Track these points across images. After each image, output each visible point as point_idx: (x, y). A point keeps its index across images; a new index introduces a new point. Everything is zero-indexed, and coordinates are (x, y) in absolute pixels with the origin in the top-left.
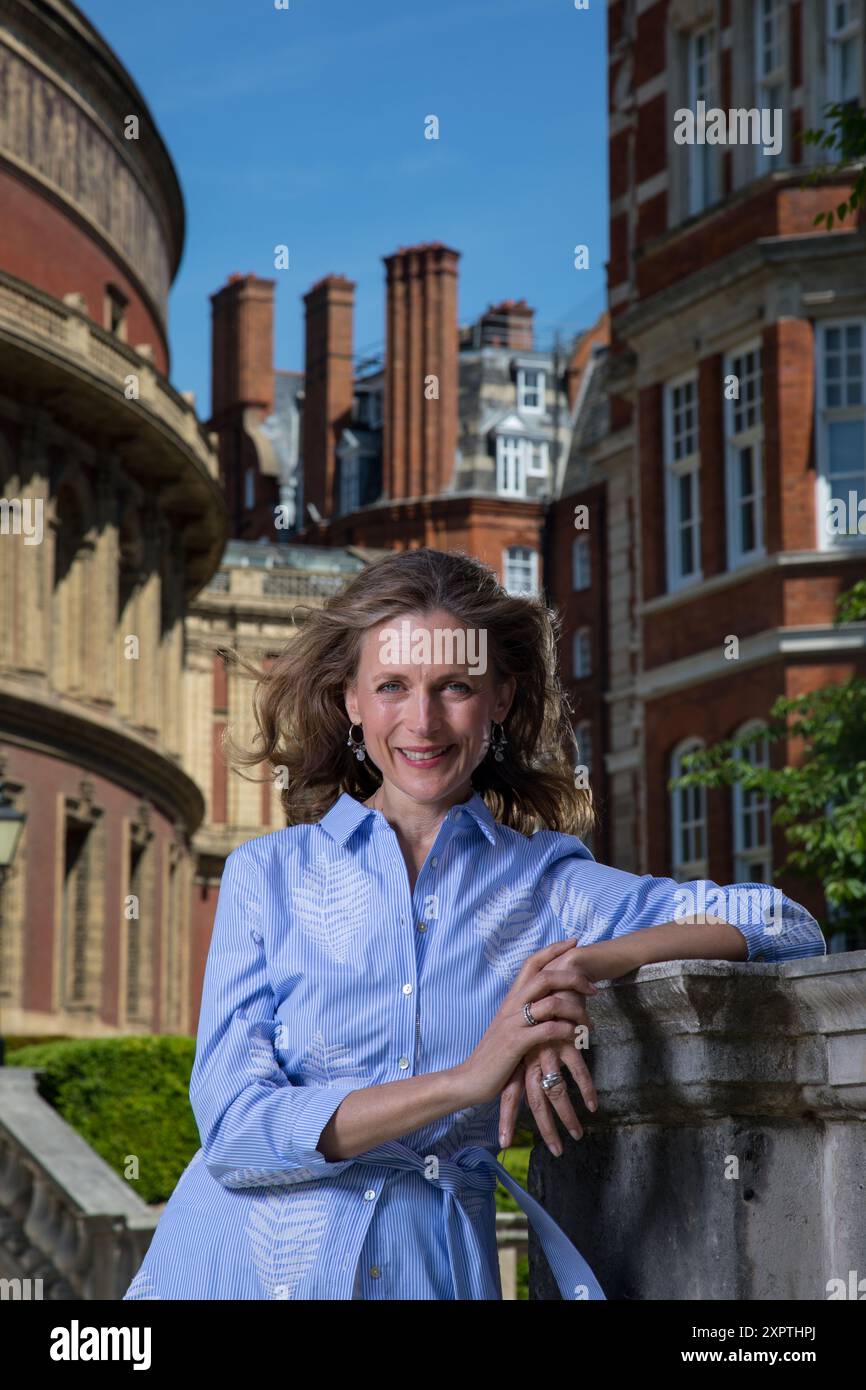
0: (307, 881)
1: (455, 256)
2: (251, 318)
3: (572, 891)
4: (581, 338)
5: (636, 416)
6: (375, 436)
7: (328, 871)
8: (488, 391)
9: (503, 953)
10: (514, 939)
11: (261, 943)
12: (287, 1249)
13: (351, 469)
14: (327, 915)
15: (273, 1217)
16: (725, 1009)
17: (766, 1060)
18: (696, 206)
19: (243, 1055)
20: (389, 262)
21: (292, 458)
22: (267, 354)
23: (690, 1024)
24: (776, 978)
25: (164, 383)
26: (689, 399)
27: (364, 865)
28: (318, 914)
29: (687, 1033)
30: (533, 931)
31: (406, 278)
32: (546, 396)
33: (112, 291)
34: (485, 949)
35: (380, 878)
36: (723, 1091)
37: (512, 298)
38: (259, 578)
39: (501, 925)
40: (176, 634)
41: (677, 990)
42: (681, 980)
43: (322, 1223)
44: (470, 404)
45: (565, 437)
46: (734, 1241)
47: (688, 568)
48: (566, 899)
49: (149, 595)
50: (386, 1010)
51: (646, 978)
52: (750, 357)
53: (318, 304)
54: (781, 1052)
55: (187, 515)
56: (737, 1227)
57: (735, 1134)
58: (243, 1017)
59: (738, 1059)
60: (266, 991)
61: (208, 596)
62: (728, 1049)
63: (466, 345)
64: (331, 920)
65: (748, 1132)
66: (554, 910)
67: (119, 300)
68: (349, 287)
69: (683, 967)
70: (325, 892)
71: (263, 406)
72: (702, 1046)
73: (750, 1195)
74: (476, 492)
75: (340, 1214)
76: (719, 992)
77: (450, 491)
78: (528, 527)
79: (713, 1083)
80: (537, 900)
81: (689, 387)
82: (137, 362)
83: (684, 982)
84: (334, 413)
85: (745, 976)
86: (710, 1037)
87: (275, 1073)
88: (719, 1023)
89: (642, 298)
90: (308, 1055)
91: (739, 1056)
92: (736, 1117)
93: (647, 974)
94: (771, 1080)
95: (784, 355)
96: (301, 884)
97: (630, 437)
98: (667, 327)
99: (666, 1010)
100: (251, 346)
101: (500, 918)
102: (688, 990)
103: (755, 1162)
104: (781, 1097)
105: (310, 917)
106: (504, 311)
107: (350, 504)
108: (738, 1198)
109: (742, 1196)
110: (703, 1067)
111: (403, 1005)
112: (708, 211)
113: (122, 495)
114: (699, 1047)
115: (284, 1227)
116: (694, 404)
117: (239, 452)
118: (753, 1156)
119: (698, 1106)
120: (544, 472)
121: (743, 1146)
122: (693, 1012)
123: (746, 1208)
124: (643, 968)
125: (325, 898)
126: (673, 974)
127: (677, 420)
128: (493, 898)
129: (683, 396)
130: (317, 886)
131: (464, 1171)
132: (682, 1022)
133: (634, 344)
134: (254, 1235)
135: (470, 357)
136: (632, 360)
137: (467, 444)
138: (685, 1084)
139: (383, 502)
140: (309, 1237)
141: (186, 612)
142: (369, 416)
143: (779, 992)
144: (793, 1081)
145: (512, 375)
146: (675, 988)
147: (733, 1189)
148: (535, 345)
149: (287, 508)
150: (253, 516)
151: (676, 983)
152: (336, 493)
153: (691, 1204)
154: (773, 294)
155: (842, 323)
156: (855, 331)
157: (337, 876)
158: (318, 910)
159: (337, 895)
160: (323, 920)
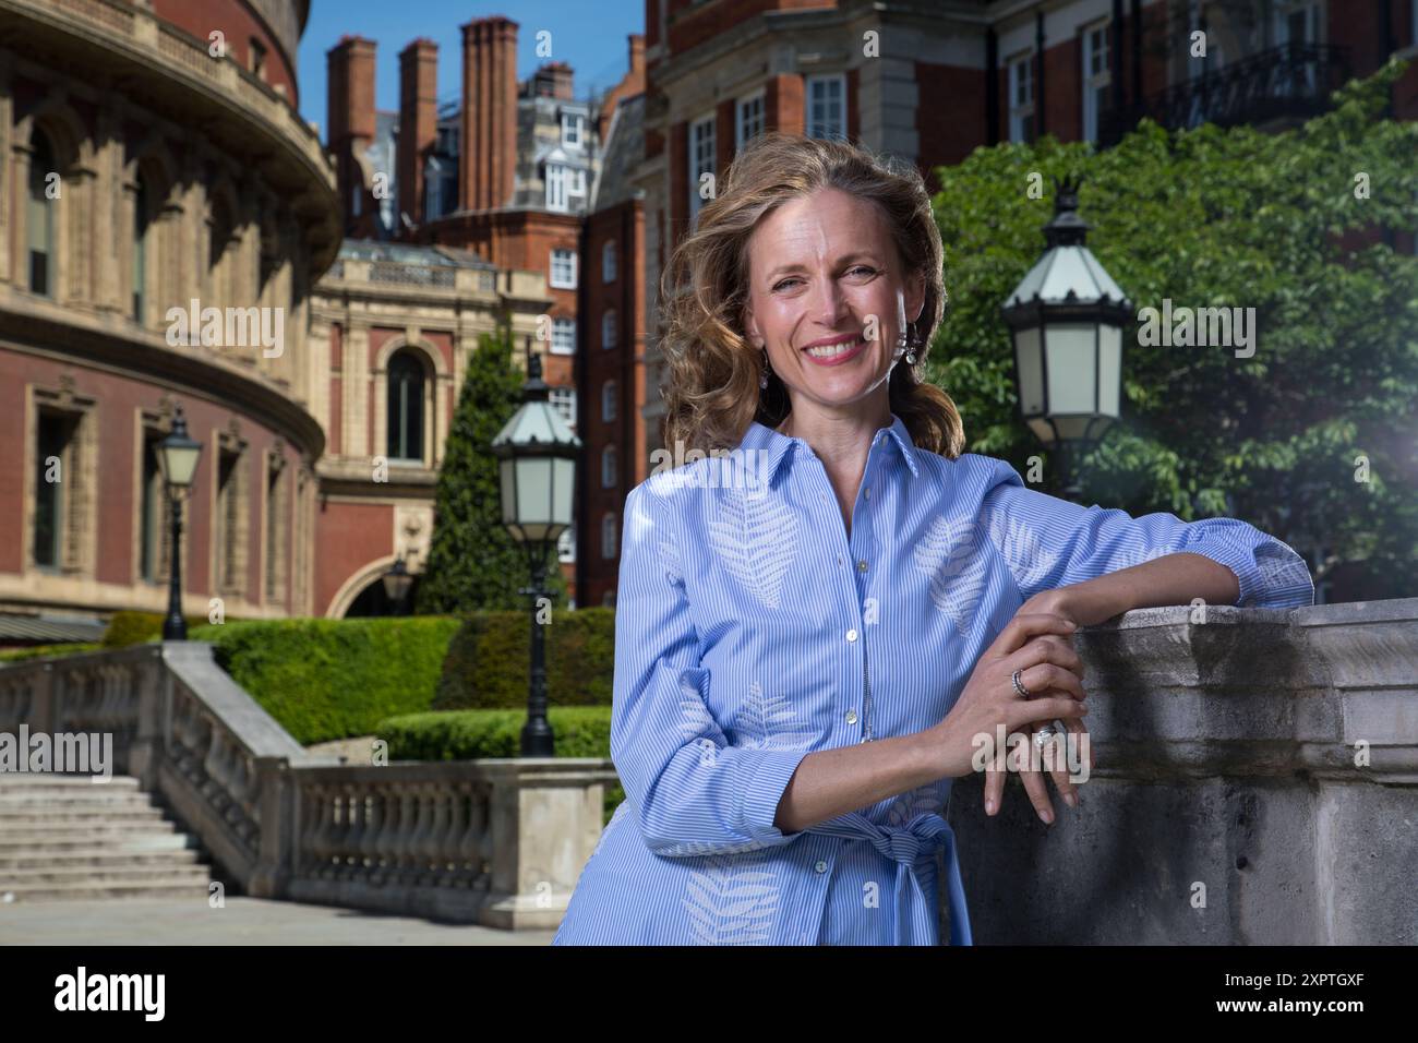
0: (724, 514)
1: (516, 27)
2: (358, 70)
3: (1013, 521)
4: (610, 92)
5: (668, 146)
6: (453, 162)
7: (745, 505)
8: (540, 130)
9: (949, 592)
10: (957, 577)
11: (681, 584)
12: (733, 926)
13: (435, 187)
14: (751, 552)
15: (716, 891)
16: (1226, 660)
17: (1265, 716)
19: (672, 711)
20: (464, 29)
21: (389, 177)
22: (370, 98)
23: (1187, 676)
24: (1286, 626)
25: (295, 115)
26: (709, 134)
28: (740, 551)
29: (1179, 686)
30: (976, 567)
31: (478, 43)
32: (583, 135)
33: (255, 44)
34: (930, 588)
35: (807, 512)
36: (1219, 751)
37: (557, 61)
38: (366, 268)
39: (946, 561)
40: (303, 309)
41: (1177, 639)
42: (1186, 629)
43: (773, 899)
44: (526, 141)
45: (598, 167)
46: (1228, 913)
48: (1007, 531)
49: (284, 277)
50: (830, 659)
51: (1134, 625)
52: (756, 103)
53: (410, 60)
54: (1280, 707)
55: (312, 218)
56: (1230, 899)
57: (1227, 797)
58: (668, 665)
59: (1236, 715)
60: (689, 640)
61: (327, 281)
62: (1226, 703)
63: (523, 95)
64: (755, 557)
65: (1239, 794)
66: (995, 543)
67: (260, 50)
68: (434, 48)
69: (1191, 614)
70: (745, 526)
71: (367, 137)
72: (1199, 701)
73: (1243, 864)
74: (531, 206)
75: (792, 888)
76: (1225, 642)
77: (511, 205)
78: (570, 234)
79: (1210, 742)
80: (978, 535)
81: (709, 125)
82: (274, 98)
83: (1190, 631)
84: (422, 144)
85: (1253, 623)
86: (1207, 690)
88: (1218, 676)
89: (674, 55)
90: (744, 709)
91: (1238, 712)
92: (1227, 777)
93: (1135, 619)
94: (1270, 737)
95: (782, 101)
96: (718, 518)
97: (664, 162)
98: (693, 78)
99: (1152, 660)
100: (358, 91)
101: (944, 553)
102: (1192, 639)
103: (1248, 826)
104: (1278, 757)
105: (731, 554)
106: (551, 70)
107: (434, 212)
108: (1231, 868)
109: (1235, 864)
110: (1198, 725)
111: (848, 653)
113: (262, 202)
114: (1194, 701)
115: (728, 901)
116: (713, 138)
117: (351, 173)
118: (1246, 820)
119: (1184, 764)
120: (581, 192)
121: (1235, 810)
122: (1192, 664)
123: (1240, 878)
125: (747, 532)
126: (1175, 621)
127: (700, 150)
129: (704, 131)
130: (736, 520)
131: (920, 841)
132: (1173, 674)
133: (667, 91)
134: (693, 909)
135: (526, 104)
136: (666, 103)
137: (524, 170)
138: (1172, 742)
139: (459, 213)
140: (758, 914)
141: (311, 293)
142: (449, 146)
143: (1288, 641)
144: (1293, 739)
145: (558, 118)
146: (1175, 637)
147: (1225, 857)
148: (575, 96)
149: (387, 217)
150: (360, 221)
151: (1177, 631)
152: (424, 204)
153: (1165, 869)
154: (774, 55)
155: (826, 78)
156: (835, 85)
157: (757, 510)
158: (738, 545)
159: (757, 529)
160: (746, 557)
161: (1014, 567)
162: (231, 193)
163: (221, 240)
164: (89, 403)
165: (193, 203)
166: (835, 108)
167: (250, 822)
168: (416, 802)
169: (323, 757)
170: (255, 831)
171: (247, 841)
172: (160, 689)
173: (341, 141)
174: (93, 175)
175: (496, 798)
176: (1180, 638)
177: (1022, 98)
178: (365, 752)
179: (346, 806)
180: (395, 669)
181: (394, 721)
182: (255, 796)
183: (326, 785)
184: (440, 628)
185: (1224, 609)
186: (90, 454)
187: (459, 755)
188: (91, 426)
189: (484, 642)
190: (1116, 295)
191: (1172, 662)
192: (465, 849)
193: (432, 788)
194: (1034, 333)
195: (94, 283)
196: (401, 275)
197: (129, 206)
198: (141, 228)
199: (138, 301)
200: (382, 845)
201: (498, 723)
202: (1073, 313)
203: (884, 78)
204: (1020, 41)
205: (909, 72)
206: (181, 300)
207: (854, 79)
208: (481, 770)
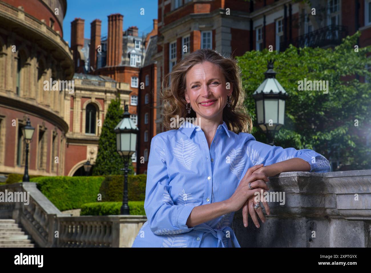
0: (177, 146)
1: (123, 17)
2: (79, 27)
3: (253, 150)
4: (148, 35)
5: (163, 49)
6: (105, 54)
7: (183, 143)
8: (129, 44)
9: (235, 168)
10: (237, 164)
11: (165, 163)
13: (100, 59)
14: (184, 156)
15: (170, 244)
16: (307, 186)
17: (317, 201)
18: (177, 6)
19: (161, 196)
20: (109, 17)
21: (87, 57)
22: (83, 35)
23: (297, 190)
24: (322, 177)
25: (62, 39)
27: (194, 141)
28: (181, 155)
29: (294, 193)
31: (112, 20)
32: (141, 46)
33: (51, 19)
35: (199, 145)
36: (305, 210)
37: (134, 26)
38: (81, 81)
39: (234, 160)
40: (63, 92)
41: (294, 180)
42: (296, 177)
44: (125, 47)
45: (144, 55)
48: (251, 152)
50: (203, 184)
51: (283, 176)
52: (188, 38)
53: (94, 25)
54: (321, 199)
55: (66, 67)
57: (307, 222)
58: (161, 184)
60: (166, 177)
62: (307, 198)
63: (124, 35)
64: (185, 157)
65: (310, 222)
66: (248, 155)
67: (53, 21)
68: (100, 22)
69: (297, 174)
70: (183, 149)
71: (82, 46)
72: (299, 197)
73: (311, 240)
74: (126, 65)
75: (190, 244)
76: (306, 181)
77: (121, 65)
78: (136, 73)
79: (302, 208)
80: (243, 153)
81: (175, 44)
82: (56, 34)
84: (96, 48)
85: (314, 177)
86: (302, 194)
87: (170, 201)
88: (305, 190)
89: (165, 25)
91: (310, 200)
92: (307, 217)
93: (283, 175)
94: (318, 207)
95: (195, 38)
96: (176, 147)
97: (162, 54)
98: (171, 31)
99: (287, 186)
100: (79, 33)
101: (234, 158)
102: (298, 180)
104: (320, 212)
105: (179, 156)
106: (132, 28)
107: (100, 66)
108: (307, 241)
109: (308, 240)
110: (299, 203)
111: (208, 183)
112: (179, 8)
113: (52, 63)
114: (298, 197)
116: (176, 47)
117: (77, 55)
118: (311, 228)
119: (296, 214)
120: (140, 61)
121: (309, 226)
122: (298, 187)
123: (310, 243)
124: (282, 173)
125: (183, 151)
126: (293, 175)
127: (172, 51)
128: (230, 152)
129: (174, 46)
130: (180, 147)
132: (293, 190)
133: (164, 34)
135: (125, 37)
136: (163, 38)
137: (124, 55)
138: (292, 207)
139: (106, 67)
142: (104, 49)
143: (323, 181)
144: (324, 207)
145: (134, 41)
146: (293, 180)
147: (306, 238)
148: (138, 36)
149: (87, 67)
150: (79, 68)
151: (294, 178)
152: (97, 64)
153: (290, 241)
154: (193, 25)
155: (207, 32)
156: (209, 34)
157: (186, 145)
158: (181, 154)
159: (186, 150)
160: (183, 157)
161: (253, 161)
162: (44, 60)
163: (41, 73)
164: (4, 117)
165: (34, 63)
166: (209, 40)
167: (45, 232)
168: (91, 227)
169: (66, 214)
170: (47, 235)
171: (44, 237)
173: (74, 47)
174: (6, 55)
175: (113, 226)
176: (295, 180)
177: (259, 38)
178: (77, 213)
179: (72, 228)
180: (86, 190)
181: (86, 205)
182: (47, 225)
183: (67, 222)
184: (99, 179)
185: (306, 173)
186: (4, 131)
187: (103, 214)
188: (4, 123)
189: (111, 183)
190: (284, 91)
191: (293, 186)
192: (105, 240)
193: (96, 223)
194: (261, 101)
195: (6, 84)
196: (90, 83)
197: (16, 63)
198: (19, 69)
199: (18, 88)
200: (82, 239)
201: (114, 205)
202: (272, 96)
203: (222, 32)
204: (259, 23)
205: (229, 30)
206: (30, 89)
207: (214, 32)
208: (109, 218)
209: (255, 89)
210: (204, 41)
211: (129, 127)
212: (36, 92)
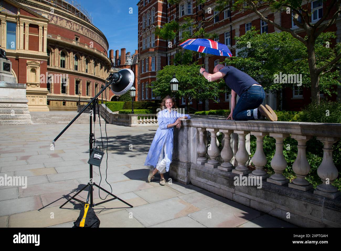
1: (126, 49)
2: (112, 52)
4: (133, 55)
5: (140, 62)
6: (120, 61)
8: (127, 58)
13: (118, 62)
18: (144, 49)
20: (121, 49)
21: (114, 62)
22: (113, 55)
25: (107, 57)
31: (122, 50)
32: (131, 58)
33: (104, 51)
37: (129, 52)
38: (113, 70)
40: (108, 73)
44: (126, 59)
45: (132, 61)
47: (143, 72)
49: (106, 71)
52: (147, 59)
53: (116, 52)
55: (109, 66)
61: (110, 71)
62: (187, 123)
63: (126, 55)
65: (187, 127)
67: (105, 52)
68: (119, 51)
71: (113, 58)
74: (127, 64)
77: (125, 64)
78: (130, 67)
82: (106, 56)
84: (117, 59)
89: (141, 54)
95: (150, 59)
98: (142, 56)
100: (112, 54)
106: (128, 53)
107: (118, 65)
112: (145, 49)
113: (105, 65)
116: (144, 61)
117: (111, 61)
120: (131, 63)
123: (188, 131)
135: (126, 56)
136: (140, 58)
137: (126, 61)
138: (184, 125)
139: (121, 65)
141: (108, 72)
142: (120, 59)
143: (190, 121)
144: (190, 125)
145: (129, 57)
148: (130, 55)
149: (114, 65)
150: (112, 66)
152: (117, 64)
154: (149, 55)
155: (153, 57)
156: (154, 58)
162: (102, 64)
163: (101, 68)
164: (91, 82)
165: (99, 65)
166: (154, 59)
167: (109, 118)
168: (123, 117)
169: (114, 113)
170: (110, 119)
171: (109, 119)
172: (101, 107)
173: (110, 59)
174: (91, 63)
175: (129, 117)
176: (185, 121)
177: (169, 59)
178: (117, 113)
179: (117, 117)
180: (119, 106)
181: (120, 110)
182: (109, 116)
183: (115, 115)
184: (123, 102)
186: (91, 86)
187: (126, 113)
188: (91, 84)
189: (127, 104)
190: (178, 82)
192: (127, 121)
193: (124, 115)
194: (172, 84)
195: (91, 72)
196: (116, 70)
197: (94, 65)
198: (95, 67)
199: (95, 73)
200: (120, 120)
201: (129, 111)
202: (175, 83)
203: (158, 57)
204: (169, 55)
205: (160, 57)
206: (98, 73)
207: (155, 57)
208: (128, 115)
209: (170, 81)
210: (153, 60)
211: (133, 89)
212: (100, 74)
